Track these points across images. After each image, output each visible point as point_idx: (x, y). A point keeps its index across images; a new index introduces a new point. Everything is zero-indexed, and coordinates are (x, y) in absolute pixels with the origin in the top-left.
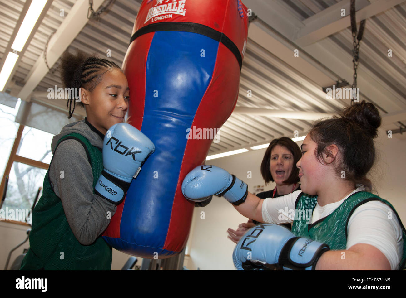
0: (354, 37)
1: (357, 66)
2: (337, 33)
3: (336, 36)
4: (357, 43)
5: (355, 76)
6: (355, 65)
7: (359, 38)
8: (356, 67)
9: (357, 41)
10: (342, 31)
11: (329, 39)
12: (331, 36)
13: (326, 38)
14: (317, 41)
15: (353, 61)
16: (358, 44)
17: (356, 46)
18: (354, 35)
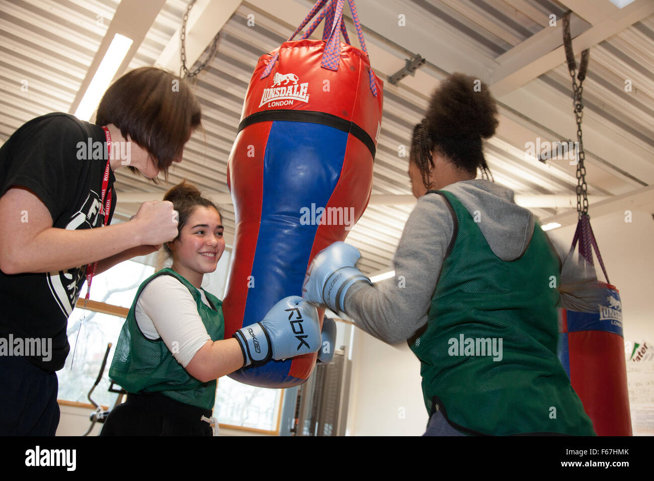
0: (573, 77)
1: (581, 118)
2: (550, 71)
3: (549, 75)
4: (578, 85)
5: (580, 133)
6: (578, 117)
7: (581, 78)
8: (579, 120)
9: (578, 82)
10: (557, 67)
11: (539, 80)
12: (543, 77)
13: (534, 80)
14: (522, 86)
15: (575, 112)
16: (581, 87)
17: (578, 89)
18: (573, 74)
